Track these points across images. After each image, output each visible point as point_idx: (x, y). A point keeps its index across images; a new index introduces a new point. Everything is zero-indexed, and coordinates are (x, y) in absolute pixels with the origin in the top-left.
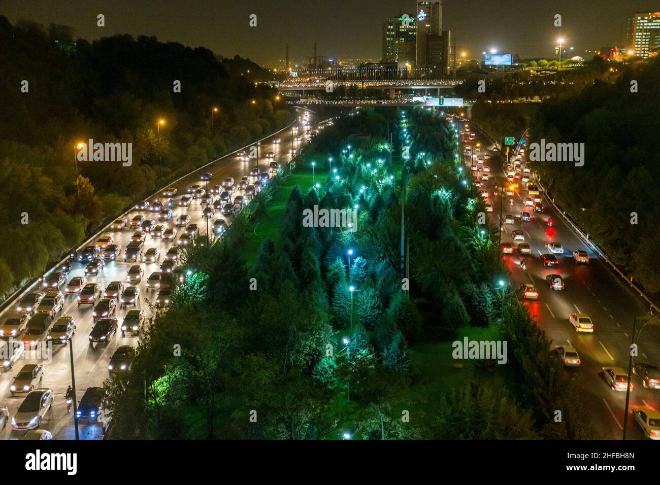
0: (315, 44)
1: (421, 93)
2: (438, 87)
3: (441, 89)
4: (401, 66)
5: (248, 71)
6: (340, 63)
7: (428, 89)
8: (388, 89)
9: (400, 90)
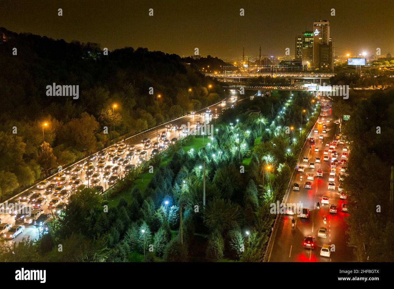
0: (260, 48)
1: (311, 81)
2: (320, 78)
3: (322, 79)
4: (303, 63)
5: (208, 66)
6: (279, 58)
7: (315, 79)
8: (290, 79)
9: (298, 79)
